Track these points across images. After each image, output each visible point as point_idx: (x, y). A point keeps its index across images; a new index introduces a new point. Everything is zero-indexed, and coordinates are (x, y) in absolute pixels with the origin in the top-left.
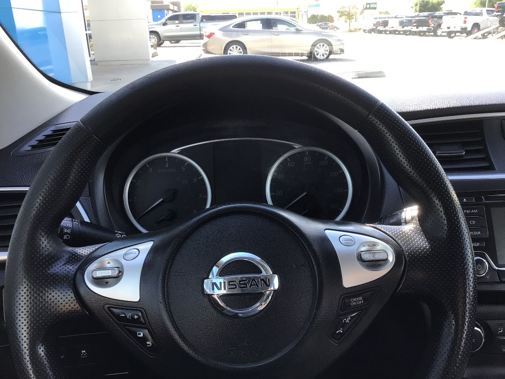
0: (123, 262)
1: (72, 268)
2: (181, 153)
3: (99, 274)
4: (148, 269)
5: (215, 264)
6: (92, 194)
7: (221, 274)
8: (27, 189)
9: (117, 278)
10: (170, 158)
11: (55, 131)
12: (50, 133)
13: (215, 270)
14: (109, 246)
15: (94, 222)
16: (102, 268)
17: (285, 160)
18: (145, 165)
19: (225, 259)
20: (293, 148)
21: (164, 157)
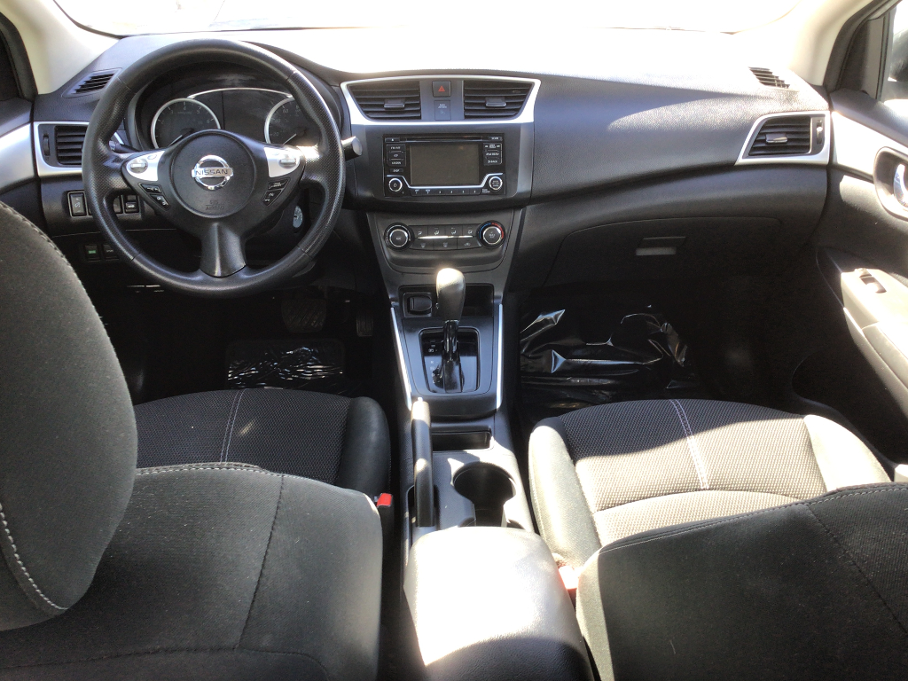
0: (148, 161)
1: (118, 165)
2: (196, 98)
3: (134, 166)
4: (161, 164)
5: (197, 162)
6: (126, 129)
7: (201, 166)
8: (87, 123)
9: (145, 168)
10: (187, 102)
11: (93, 78)
12: (83, 83)
13: (198, 165)
14: (140, 153)
15: (127, 144)
16: (136, 163)
17: (280, 108)
18: (167, 108)
19: (204, 159)
20: (284, 97)
21: (182, 102)
